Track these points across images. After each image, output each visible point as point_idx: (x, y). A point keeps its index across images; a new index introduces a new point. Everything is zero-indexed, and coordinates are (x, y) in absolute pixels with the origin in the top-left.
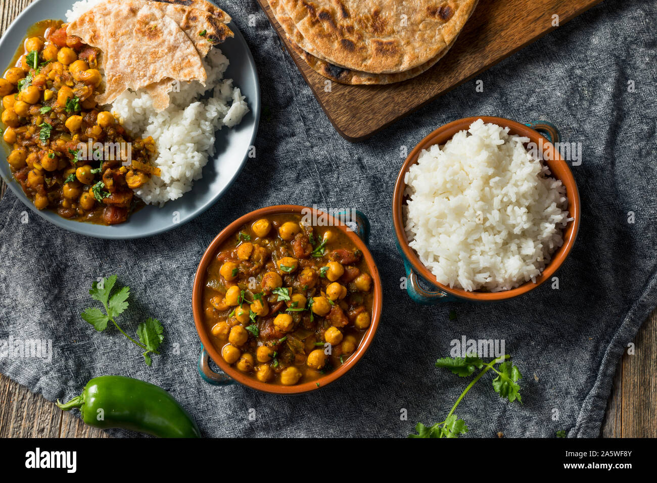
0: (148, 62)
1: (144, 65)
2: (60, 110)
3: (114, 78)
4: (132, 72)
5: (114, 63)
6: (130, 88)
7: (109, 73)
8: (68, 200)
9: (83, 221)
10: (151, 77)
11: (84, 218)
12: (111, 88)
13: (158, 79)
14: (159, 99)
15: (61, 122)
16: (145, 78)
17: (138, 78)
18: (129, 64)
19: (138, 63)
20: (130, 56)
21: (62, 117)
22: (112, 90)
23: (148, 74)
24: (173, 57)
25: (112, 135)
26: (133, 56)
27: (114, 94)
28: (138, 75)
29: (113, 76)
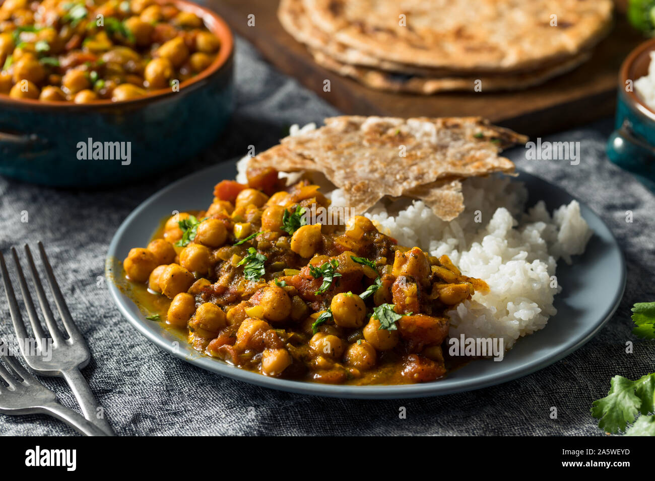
0: (405, 164)
1: (400, 168)
2: (274, 234)
3: (354, 187)
4: (383, 177)
5: (346, 173)
6: (388, 194)
7: (343, 182)
8: (325, 356)
9: (363, 384)
10: (417, 178)
11: (365, 380)
12: (353, 199)
13: (431, 177)
14: (443, 204)
15: (281, 250)
16: (409, 180)
17: (396, 183)
18: (373, 171)
19: (388, 168)
20: (371, 162)
21: (282, 240)
22: (356, 201)
23: (411, 175)
24: (444, 155)
25: (381, 241)
26: (377, 162)
27: (362, 204)
28: (393, 179)
29: (352, 185)
